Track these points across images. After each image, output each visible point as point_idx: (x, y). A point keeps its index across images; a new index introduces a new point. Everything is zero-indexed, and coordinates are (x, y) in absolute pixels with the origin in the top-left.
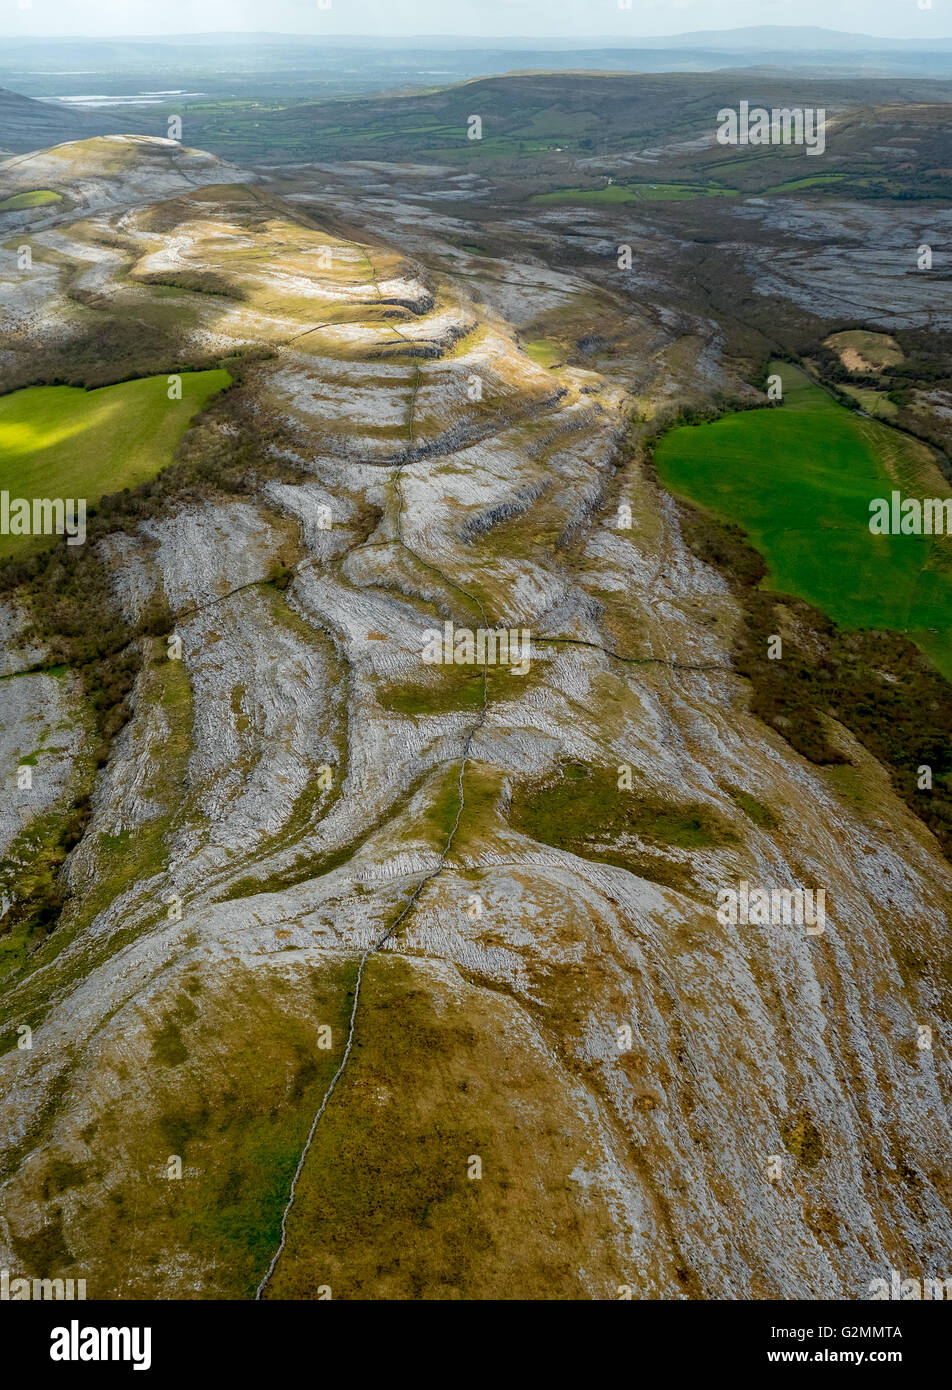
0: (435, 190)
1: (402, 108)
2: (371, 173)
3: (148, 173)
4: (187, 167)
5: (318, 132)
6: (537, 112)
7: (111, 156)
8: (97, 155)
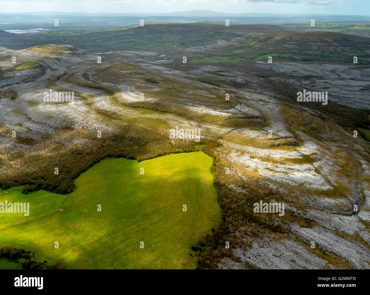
0: (157, 60)
1: (120, 34)
2: (135, 55)
3: (67, 56)
4: (80, 54)
5: (96, 41)
6: (163, 34)
7: (52, 51)
8: (48, 50)
